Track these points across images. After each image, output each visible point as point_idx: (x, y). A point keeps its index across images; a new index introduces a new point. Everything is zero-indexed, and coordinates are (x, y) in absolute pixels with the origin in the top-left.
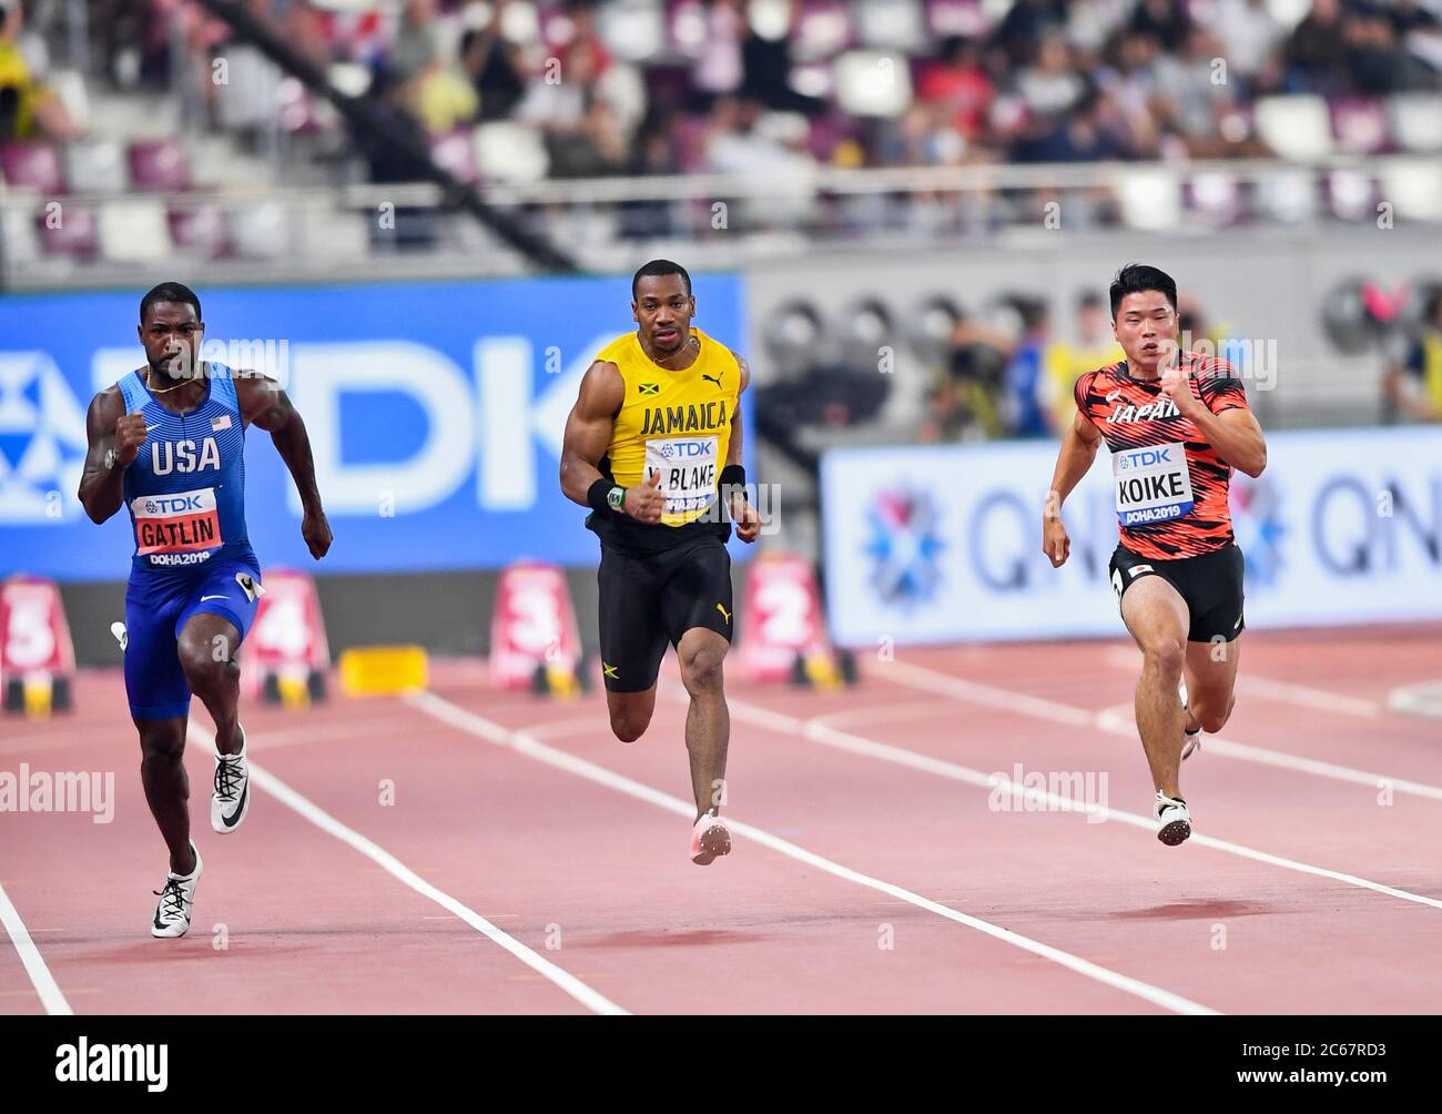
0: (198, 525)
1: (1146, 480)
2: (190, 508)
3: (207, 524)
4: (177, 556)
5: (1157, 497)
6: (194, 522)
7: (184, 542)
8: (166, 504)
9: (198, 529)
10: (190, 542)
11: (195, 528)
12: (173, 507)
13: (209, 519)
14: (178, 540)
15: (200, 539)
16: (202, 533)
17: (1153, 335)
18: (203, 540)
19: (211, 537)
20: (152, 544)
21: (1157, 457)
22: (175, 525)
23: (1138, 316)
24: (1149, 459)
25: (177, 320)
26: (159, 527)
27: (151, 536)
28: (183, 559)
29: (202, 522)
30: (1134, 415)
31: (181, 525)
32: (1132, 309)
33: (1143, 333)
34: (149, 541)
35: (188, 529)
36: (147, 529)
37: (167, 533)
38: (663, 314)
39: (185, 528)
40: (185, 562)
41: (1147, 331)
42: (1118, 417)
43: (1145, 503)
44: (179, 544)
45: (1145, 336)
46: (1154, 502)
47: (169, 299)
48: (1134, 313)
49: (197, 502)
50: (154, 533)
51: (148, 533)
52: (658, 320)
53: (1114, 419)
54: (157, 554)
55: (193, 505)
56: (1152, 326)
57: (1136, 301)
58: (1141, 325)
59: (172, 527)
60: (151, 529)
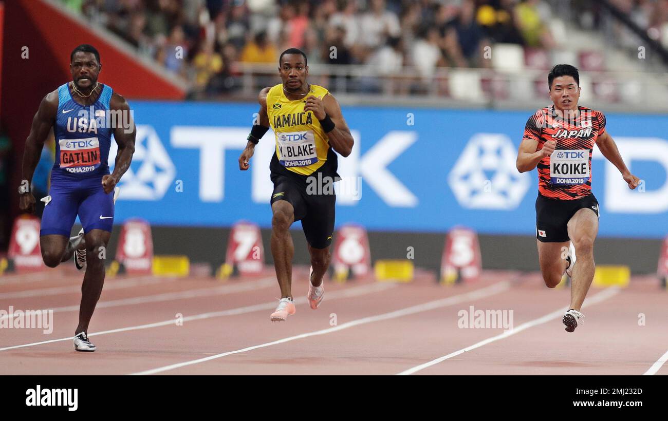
0: (90, 154)
1: (571, 165)
2: (87, 146)
3: (94, 154)
4: (80, 168)
5: (575, 173)
6: (88, 153)
7: (83, 161)
8: (76, 144)
9: (90, 156)
10: (86, 162)
11: (89, 155)
12: (79, 145)
13: (96, 151)
14: (80, 161)
15: (91, 160)
16: (92, 157)
17: (568, 96)
18: (92, 160)
19: (96, 159)
20: (67, 162)
21: (578, 155)
22: (79, 154)
23: (560, 88)
24: (574, 155)
25: (86, 60)
26: (71, 155)
27: (67, 159)
28: (83, 170)
29: (92, 152)
30: (568, 134)
31: (82, 154)
32: (557, 84)
33: (563, 95)
34: (65, 161)
35: (86, 156)
36: (65, 155)
37: (75, 157)
38: (293, 72)
39: (84, 155)
40: (84, 171)
41: (565, 94)
42: (559, 135)
43: (568, 175)
44: (81, 162)
45: (564, 97)
46: (573, 176)
47: (83, 51)
48: (558, 86)
49: (90, 143)
50: (68, 157)
51: (65, 157)
52: (290, 75)
53: (556, 136)
54: (70, 167)
55: (88, 145)
56: (567, 92)
57: (560, 80)
58: (562, 92)
59: (77, 154)
60: (67, 155)
